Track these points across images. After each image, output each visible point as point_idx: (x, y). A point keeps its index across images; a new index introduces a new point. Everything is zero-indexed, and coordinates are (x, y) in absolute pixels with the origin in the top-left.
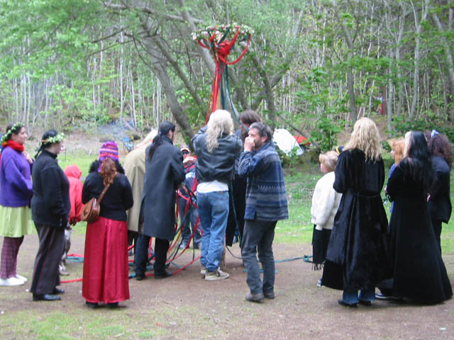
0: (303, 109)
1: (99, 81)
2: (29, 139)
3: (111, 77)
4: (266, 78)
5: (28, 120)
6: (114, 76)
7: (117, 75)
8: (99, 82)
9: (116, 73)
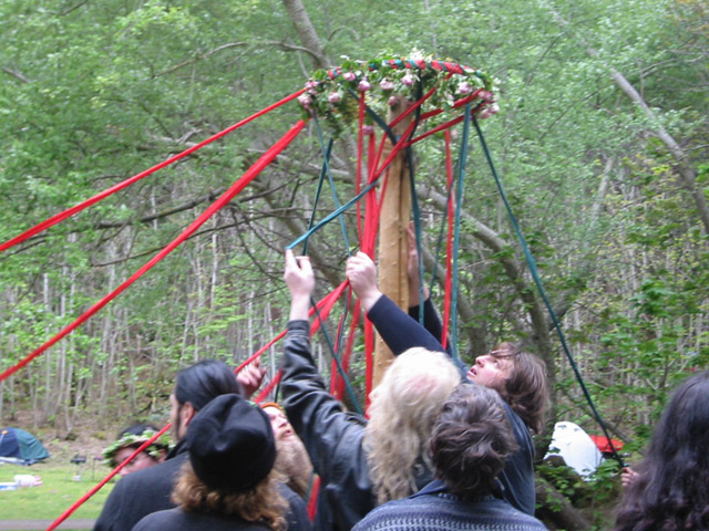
0: (606, 380)
1: (208, 327)
2: (67, 439)
3: (231, 319)
4: (536, 305)
5: (68, 401)
6: (239, 317)
7: (245, 316)
8: (208, 330)
9: (242, 312)
